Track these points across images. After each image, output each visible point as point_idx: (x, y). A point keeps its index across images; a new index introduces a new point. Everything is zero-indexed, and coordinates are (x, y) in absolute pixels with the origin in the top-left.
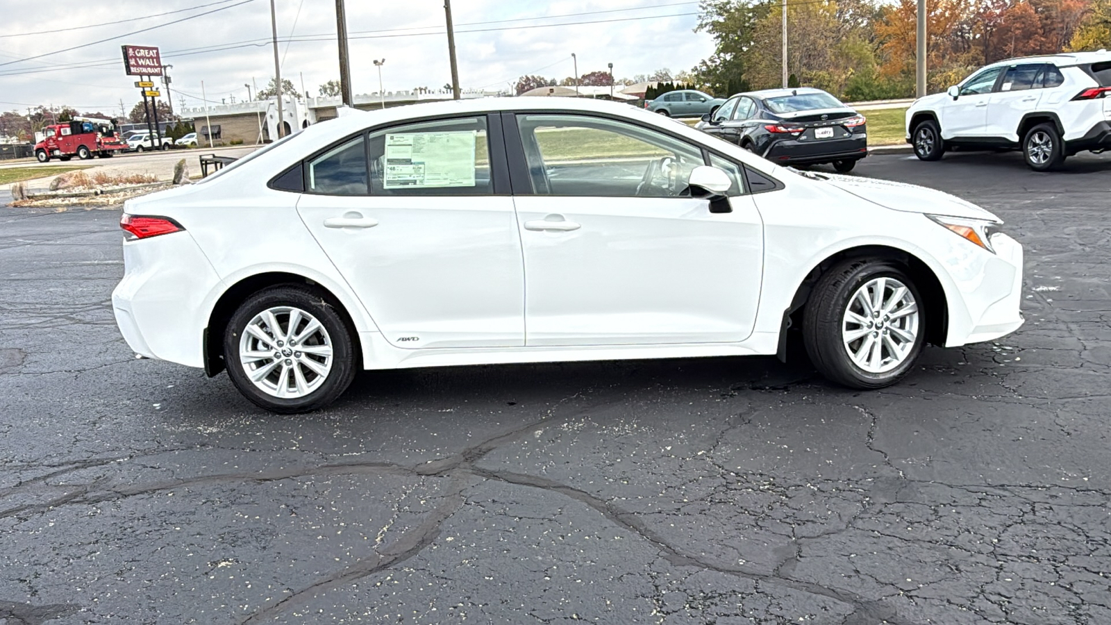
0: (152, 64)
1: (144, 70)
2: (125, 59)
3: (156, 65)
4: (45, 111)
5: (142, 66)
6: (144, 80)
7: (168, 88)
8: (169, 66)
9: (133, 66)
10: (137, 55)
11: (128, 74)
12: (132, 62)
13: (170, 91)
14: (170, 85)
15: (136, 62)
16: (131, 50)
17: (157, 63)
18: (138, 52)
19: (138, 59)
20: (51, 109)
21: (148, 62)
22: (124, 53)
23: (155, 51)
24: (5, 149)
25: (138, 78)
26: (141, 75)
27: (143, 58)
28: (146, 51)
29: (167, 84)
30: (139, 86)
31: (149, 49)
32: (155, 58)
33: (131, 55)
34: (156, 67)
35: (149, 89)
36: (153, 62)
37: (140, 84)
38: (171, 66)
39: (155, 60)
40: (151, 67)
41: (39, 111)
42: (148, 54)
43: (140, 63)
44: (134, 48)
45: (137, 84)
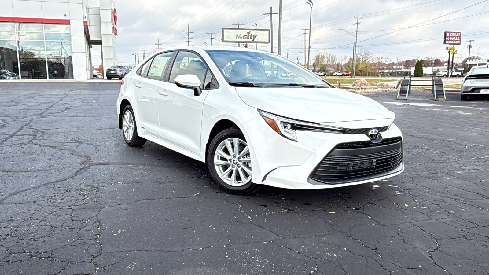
0: (457, 40)
1: (452, 42)
2: (444, 37)
3: (459, 40)
4: (428, 59)
5: (452, 40)
6: (451, 47)
7: (470, 51)
8: (473, 40)
9: (448, 40)
10: (450, 35)
11: (444, 44)
12: (447, 39)
13: (470, 52)
14: (471, 49)
15: (449, 38)
16: (448, 34)
17: (459, 39)
18: (451, 34)
19: (450, 37)
20: (431, 58)
21: (455, 39)
22: (444, 35)
23: (459, 34)
24: (399, 73)
25: (448, 46)
26: (450, 44)
27: (453, 37)
28: (455, 34)
29: (470, 48)
30: (448, 49)
31: (457, 33)
32: (458, 37)
33: (447, 36)
34: (458, 41)
35: (453, 50)
36: (457, 39)
37: (449, 48)
38: (474, 41)
39: (458, 38)
40: (456, 41)
41: (426, 59)
42: (456, 35)
43: (451, 39)
44: (450, 33)
45: (447, 48)
